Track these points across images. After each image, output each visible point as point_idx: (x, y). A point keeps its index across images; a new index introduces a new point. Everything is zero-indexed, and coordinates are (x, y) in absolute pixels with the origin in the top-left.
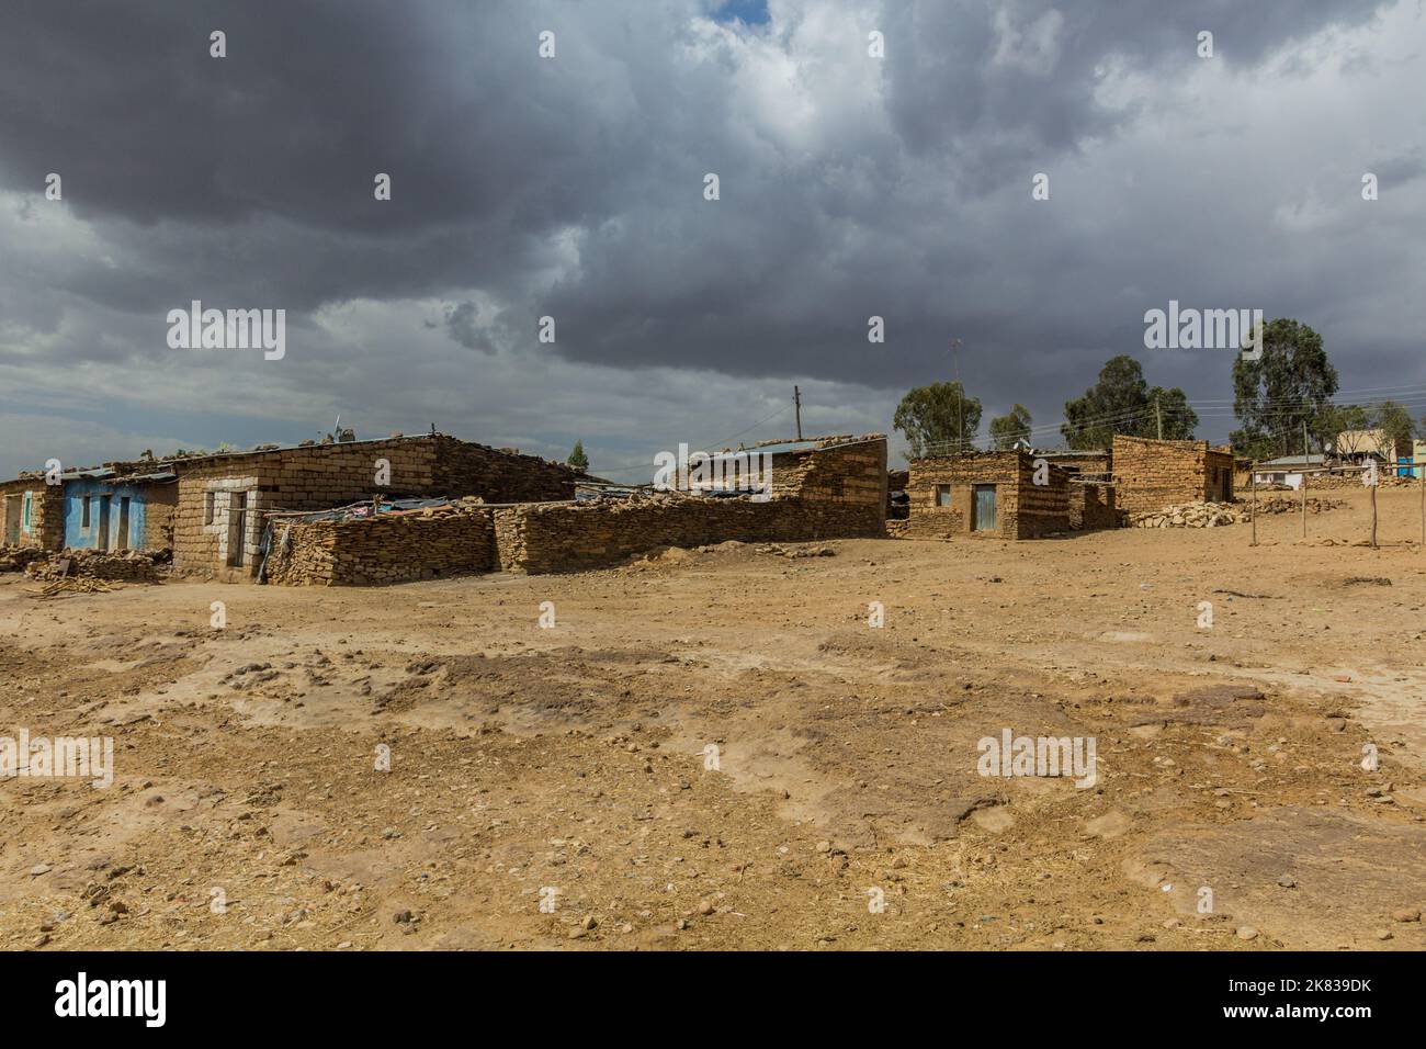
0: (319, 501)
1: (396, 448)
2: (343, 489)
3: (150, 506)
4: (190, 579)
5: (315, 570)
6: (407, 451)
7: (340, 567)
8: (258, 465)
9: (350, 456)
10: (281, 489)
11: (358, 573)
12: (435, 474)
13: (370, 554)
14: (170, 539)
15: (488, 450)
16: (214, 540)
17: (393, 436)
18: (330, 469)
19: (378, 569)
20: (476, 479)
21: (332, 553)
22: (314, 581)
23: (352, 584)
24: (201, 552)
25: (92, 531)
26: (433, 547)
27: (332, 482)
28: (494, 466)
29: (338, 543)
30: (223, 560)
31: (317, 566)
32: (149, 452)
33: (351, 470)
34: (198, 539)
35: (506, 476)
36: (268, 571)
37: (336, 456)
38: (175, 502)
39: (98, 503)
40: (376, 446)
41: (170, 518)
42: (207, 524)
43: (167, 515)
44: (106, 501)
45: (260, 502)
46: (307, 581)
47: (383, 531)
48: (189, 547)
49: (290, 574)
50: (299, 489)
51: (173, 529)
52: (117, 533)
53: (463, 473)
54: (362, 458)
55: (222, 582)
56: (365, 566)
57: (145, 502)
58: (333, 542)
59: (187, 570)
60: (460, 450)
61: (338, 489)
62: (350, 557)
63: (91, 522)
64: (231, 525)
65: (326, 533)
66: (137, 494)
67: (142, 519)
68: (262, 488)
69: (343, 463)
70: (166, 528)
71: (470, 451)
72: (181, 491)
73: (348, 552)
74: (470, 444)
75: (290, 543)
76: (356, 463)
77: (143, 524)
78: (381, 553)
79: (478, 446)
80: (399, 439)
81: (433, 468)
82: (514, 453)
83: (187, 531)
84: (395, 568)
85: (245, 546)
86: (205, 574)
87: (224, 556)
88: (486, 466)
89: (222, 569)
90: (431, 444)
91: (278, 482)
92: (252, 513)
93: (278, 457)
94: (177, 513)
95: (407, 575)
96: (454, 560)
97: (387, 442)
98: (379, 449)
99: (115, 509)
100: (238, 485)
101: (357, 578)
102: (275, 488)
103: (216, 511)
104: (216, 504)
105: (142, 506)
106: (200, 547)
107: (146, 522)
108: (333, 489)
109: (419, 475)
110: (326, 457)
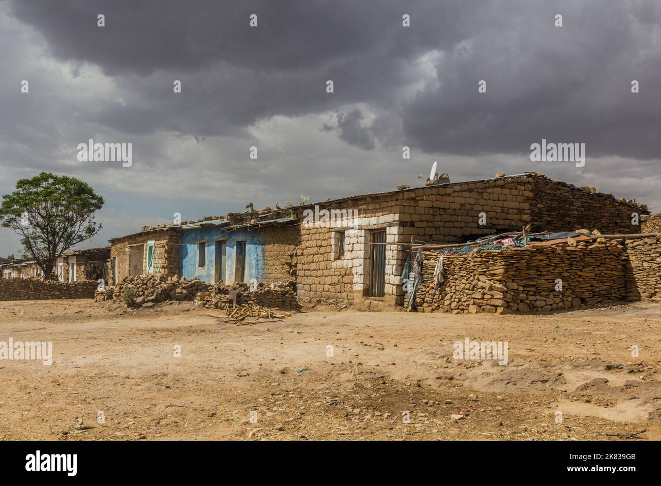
0: (444, 236)
1: (503, 187)
2: (463, 224)
3: (269, 247)
4: (319, 307)
5: (483, 299)
6: (511, 189)
7: (508, 296)
8: (398, 203)
9: (467, 194)
10: (416, 224)
11: (521, 301)
12: (533, 211)
13: (531, 283)
14: (294, 274)
15: (572, 189)
16: (348, 273)
17: (497, 176)
18: (453, 206)
19: (538, 297)
20: (564, 216)
21: (500, 281)
22: (481, 308)
23: (518, 312)
24: (331, 284)
25: (208, 270)
26: (580, 276)
27: (454, 218)
28: (578, 204)
29: (506, 271)
30: (358, 291)
31: (484, 294)
32: (251, 205)
33: (468, 207)
34: (326, 272)
35: (587, 213)
36: (418, 300)
37: (456, 194)
38: (297, 242)
39: (213, 247)
40: (487, 185)
41: (292, 256)
42: (335, 259)
43: (289, 253)
44: (220, 246)
45: (401, 237)
46: (473, 309)
47: (540, 261)
48: (317, 281)
49: (447, 303)
50: (430, 224)
51: (295, 266)
52: (234, 271)
53: (553, 209)
54: (477, 196)
55: (360, 310)
56: (527, 295)
57: (264, 244)
58: (502, 271)
59: (315, 300)
60: (551, 188)
61: (459, 225)
62: (515, 286)
63: (207, 262)
64: (365, 259)
65: (492, 262)
66: (253, 237)
67: (260, 258)
68: (402, 224)
69: (462, 201)
70: (290, 265)
71: (559, 189)
72: (303, 232)
73: (513, 281)
74: (559, 183)
75: (445, 273)
76: (472, 201)
77: (261, 262)
78: (540, 281)
79: (564, 185)
80: (503, 178)
81: (531, 204)
82: (592, 192)
83: (313, 266)
84: (552, 296)
85: (386, 277)
86: (336, 303)
87: (359, 287)
88: (572, 203)
89: (358, 299)
90: (529, 182)
91: (415, 218)
92: (394, 247)
93: (413, 195)
94: (299, 252)
95: (561, 304)
96: (597, 290)
97: (496, 180)
98: (489, 187)
99: (231, 252)
100: (375, 222)
101: (522, 306)
102: (412, 224)
103: (346, 248)
104: (347, 240)
105: (260, 248)
106: (329, 280)
107: (264, 259)
108: (456, 224)
109: (520, 211)
110: (449, 195)
